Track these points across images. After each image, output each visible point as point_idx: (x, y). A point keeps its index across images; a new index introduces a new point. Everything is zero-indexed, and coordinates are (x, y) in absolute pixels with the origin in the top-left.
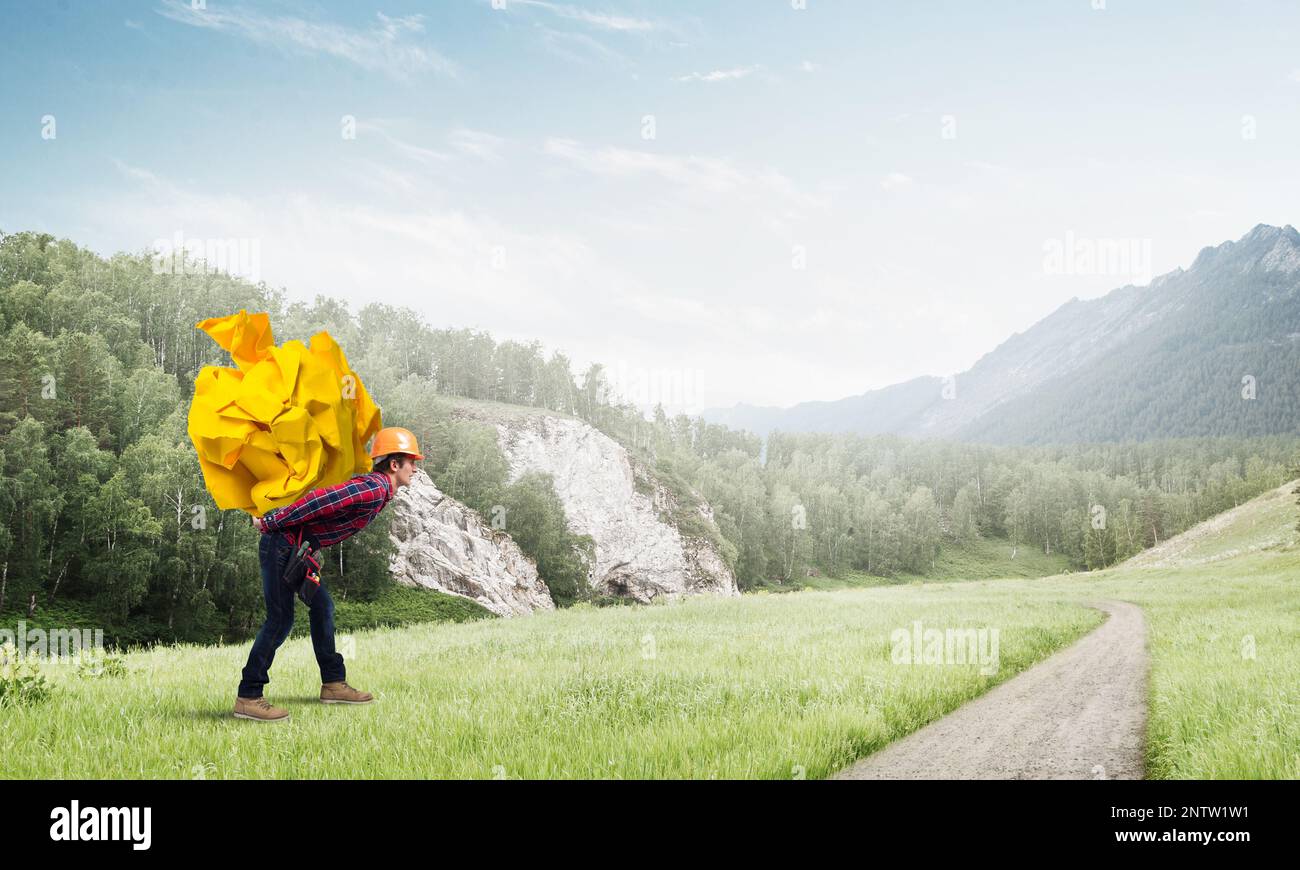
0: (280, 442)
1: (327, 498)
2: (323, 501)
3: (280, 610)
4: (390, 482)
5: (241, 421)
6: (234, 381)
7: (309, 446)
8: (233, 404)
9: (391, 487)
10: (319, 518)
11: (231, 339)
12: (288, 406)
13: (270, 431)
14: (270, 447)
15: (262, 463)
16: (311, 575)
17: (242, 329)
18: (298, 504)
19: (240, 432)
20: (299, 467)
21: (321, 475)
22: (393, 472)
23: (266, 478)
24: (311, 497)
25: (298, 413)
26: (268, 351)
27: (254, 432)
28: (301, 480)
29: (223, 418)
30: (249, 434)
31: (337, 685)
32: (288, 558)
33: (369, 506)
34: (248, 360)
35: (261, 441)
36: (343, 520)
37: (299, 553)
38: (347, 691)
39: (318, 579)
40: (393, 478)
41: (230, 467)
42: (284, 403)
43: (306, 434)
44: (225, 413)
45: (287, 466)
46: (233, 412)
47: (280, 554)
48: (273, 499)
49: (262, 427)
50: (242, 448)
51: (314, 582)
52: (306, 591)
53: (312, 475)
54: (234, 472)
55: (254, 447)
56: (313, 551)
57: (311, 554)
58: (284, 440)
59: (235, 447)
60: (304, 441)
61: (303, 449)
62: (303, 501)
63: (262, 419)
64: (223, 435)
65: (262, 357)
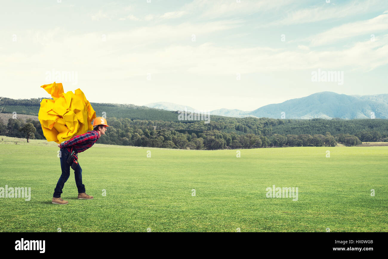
0: (66, 121)
1: (80, 138)
2: (79, 139)
3: (66, 171)
4: (98, 133)
5: (54, 115)
6: (52, 103)
7: (74, 123)
8: (52, 110)
9: (99, 134)
10: (77, 144)
11: (51, 91)
12: (68, 111)
13: (63, 118)
14: (63, 123)
15: (60, 128)
16: (75, 161)
17: (54, 88)
18: (71, 140)
19: (54, 118)
20: (71, 129)
21: (78, 131)
22: (99, 130)
23: (62, 132)
24: (75, 138)
25: (71, 113)
26: (62, 94)
27: (58, 119)
28: (72, 132)
29: (49, 114)
30: (57, 119)
31: (83, 194)
32: (68, 156)
33: (92, 140)
34: (56, 97)
35: (60, 121)
36: (84, 145)
37: (71, 155)
38: (86, 195)
39: (77, 162)
40: (99, 132)
41: (51, 129)
42: (67, 110)
43: (74, 119)
44: (49, 113)
45: (68, 128)
46: (52, 113)
47: (66, 155)
48: (64, 138)
49: (60, 117)
50: (54, 123)
51: (76, 163)
52: (73, 166)
53: (75, 131)
54: (52, 130)
55: (58, 123)
56: (76, 154)
57: (75, 155)
58: (67, 121)
59: (52, 123)
60: (72, 121)
61: (72, 124)
62: (73, 139)
63: (60, 114)
64: (49, 119)
65: (61, 96)
